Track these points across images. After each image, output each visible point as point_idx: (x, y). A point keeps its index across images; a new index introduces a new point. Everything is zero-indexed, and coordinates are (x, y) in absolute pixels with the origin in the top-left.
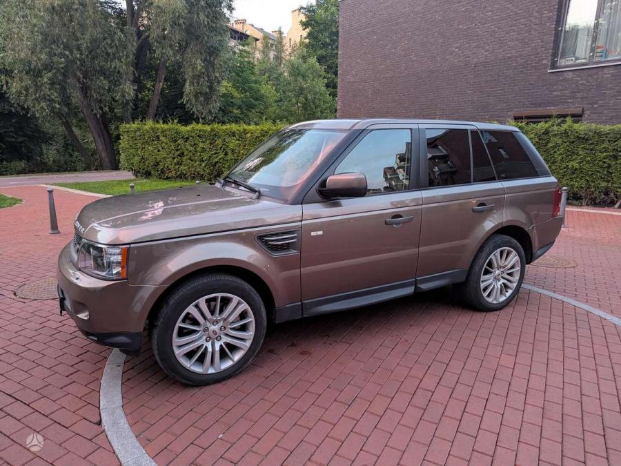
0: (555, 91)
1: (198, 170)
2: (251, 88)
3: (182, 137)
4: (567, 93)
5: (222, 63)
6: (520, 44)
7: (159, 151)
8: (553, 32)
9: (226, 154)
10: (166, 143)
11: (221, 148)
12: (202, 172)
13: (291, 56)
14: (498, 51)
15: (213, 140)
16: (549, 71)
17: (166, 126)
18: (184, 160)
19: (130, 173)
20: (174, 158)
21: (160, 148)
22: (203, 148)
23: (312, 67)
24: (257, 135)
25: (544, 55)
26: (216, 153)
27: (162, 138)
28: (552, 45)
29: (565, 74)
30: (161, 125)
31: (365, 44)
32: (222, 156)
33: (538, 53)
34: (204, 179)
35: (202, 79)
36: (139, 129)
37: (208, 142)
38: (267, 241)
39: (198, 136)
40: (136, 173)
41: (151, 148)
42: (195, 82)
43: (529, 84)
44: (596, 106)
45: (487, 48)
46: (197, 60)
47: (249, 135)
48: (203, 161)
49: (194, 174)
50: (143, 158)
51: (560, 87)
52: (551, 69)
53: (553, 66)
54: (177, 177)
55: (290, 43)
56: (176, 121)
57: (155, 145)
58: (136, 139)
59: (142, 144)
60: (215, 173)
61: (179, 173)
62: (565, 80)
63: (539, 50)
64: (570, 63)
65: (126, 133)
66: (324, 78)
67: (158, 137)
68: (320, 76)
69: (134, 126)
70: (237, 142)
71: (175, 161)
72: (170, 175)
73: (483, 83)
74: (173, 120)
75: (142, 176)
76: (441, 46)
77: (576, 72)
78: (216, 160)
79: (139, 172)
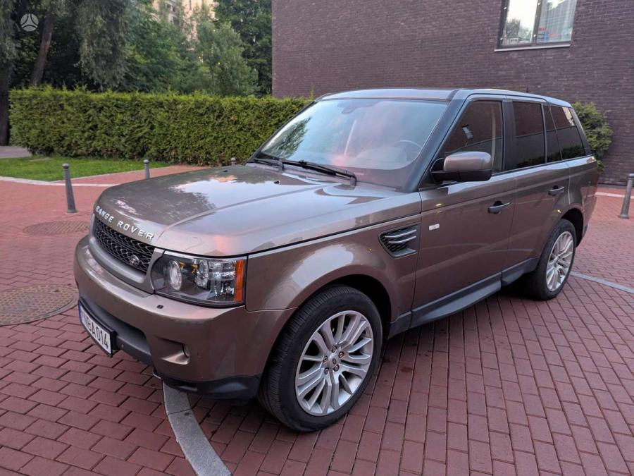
0: (501, 70)
1: (117, 146)
2: (159, 53)
3: (94, 107)
4: (513, 73)
5: (127, 22)
6: (467, 22)
7: (63, 123)
8: (500, 12)
9: (152, 128)
10: (73, 114)
11: (146, 120)
12: (122, 148)
13: (192, 20)
14: (445, 27)
15: (135, 110)
16: (496, 50)
17: (71, 94)
18: (98, 134)
19: (26, 149)
20: (84, 132)
21: (65, 120)
22: (122, 121)
23: (227, 33)
24: (190, 106)
25: (490, 34)
26: (139, 127)
27: (67, 107)
28: (498, 24)
29: (511, 54)
30: (65, 92)
31: (303, 11)
32: (147, 129)
33: (485, 32)
34: (124, 156)
35: (103, 39)
36: (35, 97)
37: (128, 113)
38: (387, 240)
39: (115, 106)
40: (33, 150)
41: (52, 119)
42: (94, 41)
43: (476, 63)
44: (539, 86)
45: (434, 23)
46: (96, 16)
47: (180, 106)
48: (123, 135)
49: (111, 151)
50: (42, 132)
51: (506, 67)
52: (498, 48)
53: (499, 45)
54: (89, 154)
55: (190, 5)
56: (84, 87)
57: (58, 115)
58: (32, 109)
59: (41, 114)
60: (139, 149)
61: (92, 149)
62: (511, 60)
63: (486, 29)
64: (514, 43)
65: (18, 101)
66: (241, 46)
67: (61, 106)
68: (236, 44)
69: (28, 92)
70: (166, 114)
71: (86, 135)
72: (80, 151)
73: (430, 60)
74: (80, 86)
75: (41, 153)
76: (387, 19)
77: (521, 53)
78: (140, 134)
79: (37, 148)
